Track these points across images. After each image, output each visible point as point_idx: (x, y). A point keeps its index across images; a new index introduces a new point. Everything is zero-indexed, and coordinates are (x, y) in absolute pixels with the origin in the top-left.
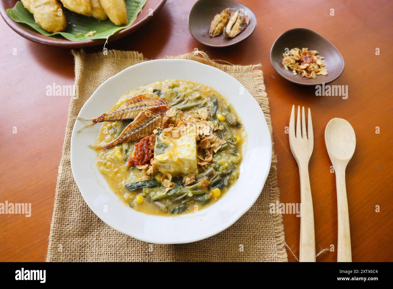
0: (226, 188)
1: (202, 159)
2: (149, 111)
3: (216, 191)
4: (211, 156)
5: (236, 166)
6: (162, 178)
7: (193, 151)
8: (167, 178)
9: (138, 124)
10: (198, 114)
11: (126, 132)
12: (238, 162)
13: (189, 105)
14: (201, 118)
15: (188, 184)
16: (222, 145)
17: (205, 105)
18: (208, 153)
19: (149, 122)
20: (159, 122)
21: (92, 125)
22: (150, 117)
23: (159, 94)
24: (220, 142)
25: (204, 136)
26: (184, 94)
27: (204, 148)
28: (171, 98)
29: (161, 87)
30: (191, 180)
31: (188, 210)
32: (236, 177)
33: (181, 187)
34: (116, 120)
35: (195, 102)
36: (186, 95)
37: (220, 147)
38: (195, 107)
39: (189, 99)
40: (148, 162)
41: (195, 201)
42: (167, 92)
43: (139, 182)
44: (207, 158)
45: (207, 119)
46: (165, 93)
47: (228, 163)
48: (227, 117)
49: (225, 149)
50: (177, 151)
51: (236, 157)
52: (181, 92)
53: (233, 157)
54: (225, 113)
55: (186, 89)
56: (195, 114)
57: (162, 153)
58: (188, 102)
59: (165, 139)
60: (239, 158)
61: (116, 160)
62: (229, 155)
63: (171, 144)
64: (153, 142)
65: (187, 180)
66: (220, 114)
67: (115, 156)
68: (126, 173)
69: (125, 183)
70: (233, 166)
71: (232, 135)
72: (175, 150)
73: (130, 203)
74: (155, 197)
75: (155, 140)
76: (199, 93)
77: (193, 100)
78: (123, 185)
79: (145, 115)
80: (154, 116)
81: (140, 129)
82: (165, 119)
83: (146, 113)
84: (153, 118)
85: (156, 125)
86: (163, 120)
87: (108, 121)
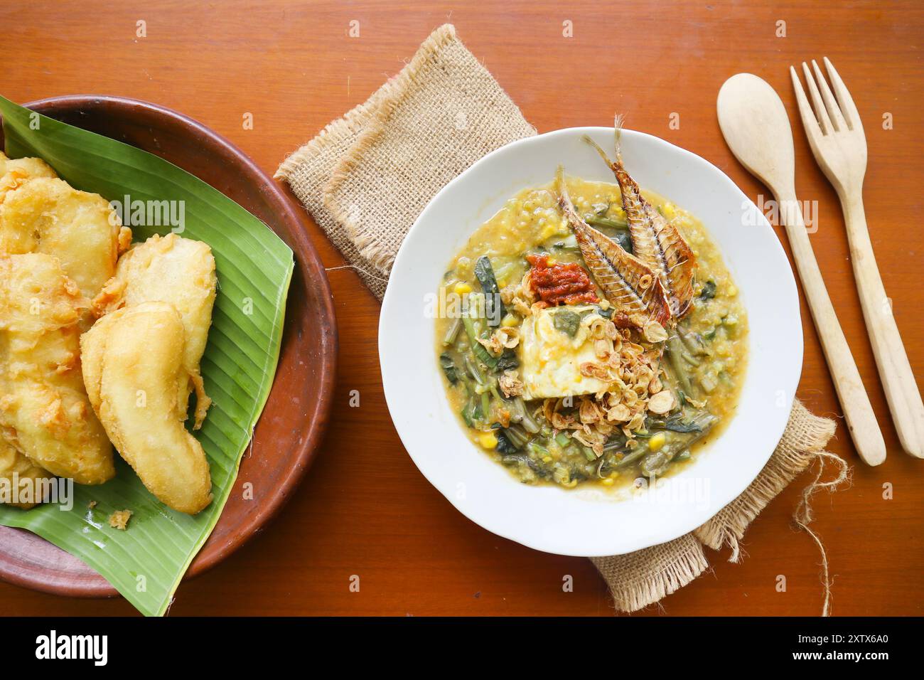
0: (500, 460)
1: (556, 408)
2: (655, 282)
3: (491, 440)
4: (565, 424)
5: (548, 478)
6: (508, 328)
7: (564, 390)
8: (510, 337)
9: (620, 261)
10: (662, 390)
11: (598, 241)
12: (558, 482)
13: (684, 368)
14: (652, 397)
15: (501, 384)
16: (591, 447)
17: (685, 403)
18: (569, 420)
19: (628, 284)
20: (632, 308)
21: (608, 163)
22: (639, 287)
23: (705, 296)
24: (597, 443)
25: (605, 409)
26: (709, 354)
27: (580, 411)
28: (698, 326)
29: (722, 298)
30: (508, 388)
31: (450, 387)
32: (524, 478)
33: (495, 369)
34: (627, 211)
35: (691, 380)
36: (708, 359)
37: (586, 444)
38: (677, 382)
39: (697, 367)
40: (538, 298)
41: (468, 398)
42: (710, 314)
43: (496, 284)
44: (558, 418)
45: (648, 412)
46: (707, 311)
47: (551, 463)
48: (659, 455)
49: (583, 454)
50: (565, 356)
51: (568, 478)
52: (714, 347)
53: (567, 473)
54: (669, 451)
55: (723, 357)
56: (660, 385)
57: (558, 326)
58: (690, 366)
59: (590, 327)
60: (566, 483)
61: (537, 228)
62: (571, 462)
63: (577, 342)
64: (582, 302)
65: (508, 379)
66: (666, 440)
67: (544, 225)
68: (512, 253)
69: (492, 256)
70: (545, 472)
71: (617, 469)
72: (565, 353)
73: (452, 271)
74: (467, 321)
75: (588, 306)
76: (716, 388)
77: (694, 376)
78: (488, 252)
79: (642, 275)
80: (643, 295)
81: (610, 269)
82: (638, 319)
83: (646, 277)
84: (637, 294)
85: (623, 302)
86: (636, 314)
87: (623, 195)
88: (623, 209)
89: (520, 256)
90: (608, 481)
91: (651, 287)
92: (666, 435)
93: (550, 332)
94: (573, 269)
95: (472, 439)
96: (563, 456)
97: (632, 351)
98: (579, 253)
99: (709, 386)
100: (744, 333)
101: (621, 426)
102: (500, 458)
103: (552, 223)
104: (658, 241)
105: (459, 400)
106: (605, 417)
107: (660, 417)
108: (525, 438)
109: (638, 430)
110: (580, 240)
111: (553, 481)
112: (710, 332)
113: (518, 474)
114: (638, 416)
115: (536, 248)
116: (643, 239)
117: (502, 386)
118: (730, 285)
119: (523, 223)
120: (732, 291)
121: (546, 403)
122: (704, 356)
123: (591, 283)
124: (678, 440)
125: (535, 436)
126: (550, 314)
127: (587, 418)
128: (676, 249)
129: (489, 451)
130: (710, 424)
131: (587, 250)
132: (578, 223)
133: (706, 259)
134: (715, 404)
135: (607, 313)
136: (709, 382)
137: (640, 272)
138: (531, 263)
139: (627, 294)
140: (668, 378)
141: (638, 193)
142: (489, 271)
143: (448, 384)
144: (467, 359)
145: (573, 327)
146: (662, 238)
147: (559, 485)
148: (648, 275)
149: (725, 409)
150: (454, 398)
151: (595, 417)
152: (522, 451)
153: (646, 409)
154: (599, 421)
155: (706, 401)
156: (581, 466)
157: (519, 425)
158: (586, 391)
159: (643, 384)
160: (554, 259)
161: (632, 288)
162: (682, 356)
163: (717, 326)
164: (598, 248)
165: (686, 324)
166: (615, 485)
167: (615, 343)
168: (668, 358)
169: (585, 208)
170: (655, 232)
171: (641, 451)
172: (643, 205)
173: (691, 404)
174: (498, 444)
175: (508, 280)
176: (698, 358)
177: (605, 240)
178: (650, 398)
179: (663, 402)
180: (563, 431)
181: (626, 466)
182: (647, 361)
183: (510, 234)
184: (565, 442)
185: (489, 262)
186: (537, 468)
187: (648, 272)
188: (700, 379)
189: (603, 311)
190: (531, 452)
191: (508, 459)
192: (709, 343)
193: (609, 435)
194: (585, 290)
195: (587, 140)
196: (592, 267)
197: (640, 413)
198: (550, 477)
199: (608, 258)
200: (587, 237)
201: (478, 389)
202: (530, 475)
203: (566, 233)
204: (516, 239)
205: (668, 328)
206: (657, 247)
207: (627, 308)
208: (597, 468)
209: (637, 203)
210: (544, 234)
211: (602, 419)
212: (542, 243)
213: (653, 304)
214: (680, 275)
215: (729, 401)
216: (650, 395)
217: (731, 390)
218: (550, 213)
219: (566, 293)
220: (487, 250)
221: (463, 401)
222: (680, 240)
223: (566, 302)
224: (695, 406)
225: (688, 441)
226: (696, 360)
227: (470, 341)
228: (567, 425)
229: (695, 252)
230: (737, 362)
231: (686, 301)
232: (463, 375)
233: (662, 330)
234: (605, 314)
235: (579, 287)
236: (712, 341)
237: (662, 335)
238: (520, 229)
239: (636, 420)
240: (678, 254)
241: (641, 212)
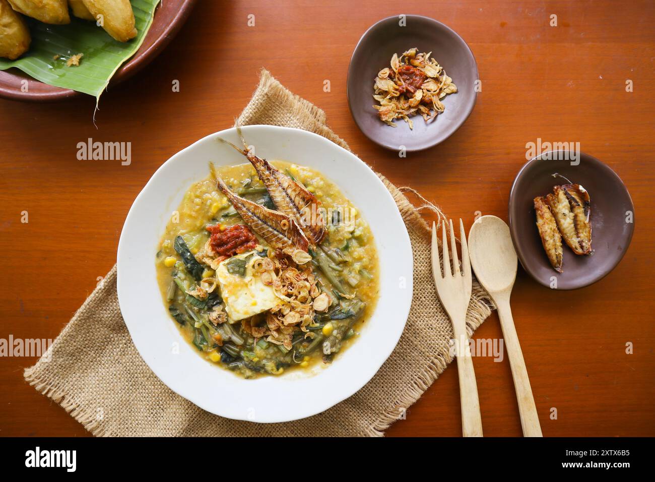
1: (252, 324)
2: (291, 223)
3: (216, 356)
4: (261, 334)
5: (262, 371)
6: (206, 279)
7: (246, 313)
8: (211, 284)
9: (264, 216)
10: (321, 294)
11: (247, 205)
12: (270, 372)
13: (332, 275)
14: (315, 301)
16: (284, 345)
17: (340, 298)
18: (263, 330)
19: (275, 230)
20: (283, 244)
21: (240, 151)
22: (282, 229)
24: (286, 341)
25: (281, 318)
26: (348, 260)
27: (267, 323)
28: (335, 243)
30: (215, 320)
31: (181, 327)
32: (246, 376)
33: (206, 307)
34: (263, 179)
35: (340, 282)
36: (348, 264)
37: (278, 343)
38: (331, 285)
39: (342, 271)
40: (219, 254)
41: (194, 332)
42: (341, 233)
43: (189, 252)
44: (256, 331)
45: (316, 311)
46: (338, 231)
47: (259, 362)
48: (331, 338)
49: (280, 350)
50: (240, 290)
51: (275, 368)
52: (351, 254)
53: (274, 365)
54: (338, 334)
55: (360, 259)
56: (317, 291)
57: (231, 271)
58: (337, 272)
59: (254, 266)
60: (275, 372)
61: (207, 208)
62: (274, 358)
63: (248, 278)
64: (247, 250)
65: (215, 313)
66: (333, 326)
67: (211, 205)
68: (196, 228)
69: (183, 234)
70: (258, 368)
71: (307, 354)
72: (240, 288)
73: (160, 251)
74: (178, 281)
75: (250, 251)
76: (360, 282)
77: (342, 278)
78: (180, 233)
79: (281, 221)
80: (286, 234)
81: (260, 222)
83: (284, 221)
84: (283, 234)
85: (276, 242)
86: (287, 248)
87: (257, 170)
88: (260, 179)
89: (202, 229)
90: (304, 364)
91: (290, 227)
92: (332, 324)
93: (225, 277)
94: (236, 228)
95: (204, 358)
96: (267, 354)
97: (290, 274)
98: (239, 216)
99: (354, 281)
100: (370, 239)
101: (297, 326)
102: (226, 366)
103: (217, 201)
104: (287, 194)
105: (189, 334)
106: (283, 323)
107: (322, 313)
108: (237, 350)
109: (311, 325)
110: (236, 207)
111: (267, 373)
112: (344, 246)
113: (242, 374)
114: (306, 316)
115: (211, 220)
117: (211, 319)
119: (197, 207)
121: (243, 323)
122: (345, 263)
123: (250, 235)
124: (341, 325)
125: (243, 347)
126: (224, 265)
127: (272, 326)
129: (217, 363)
130: (360, 309)
131: (243, 214)
132: (232, 197)
133: (329, 195)
134: (363, 293)
135: (264, 253)
136: (354, 280)
137: (279, 219)
138: (211, 232)
139: (277, 236)
140: (323, 285)
142: (183, 245)
143: (180, 325)
144: (186, 306)
145: (242, 270)
146: (289, 191)
147: (271, 374)
148: (284, 220)
149: (370, 294)
150: (185, 333)
151: (276, 325)
152: (239, 358)
153: (313, 310)
154: (280, 326)
155: (355, 293)
156: (282, 359)
157: (231, 342)
158: (262, 310)
159: (304, 293)
160: (225, 225)
161: (278, 231)
162: (330, 267)
163: (350, 239)
164: (248, 210)
165: (328, 244)
166: (309, 365)
167: (277, 271)
168: (319, 270)
169: (237, 185)
170: (284, 189)
171: (319, 338)
172: (270, 173)
173: (345, 298)
174: (222, 357)
175: (198, 247)
176: (341, 265)
178: (313, 302)
179: (322, 303)
180: (262, 338)
181: (313, 350)
182: (304, 277)
183: (190, 216)
184: (265, 345)
185: (181, 238)
186: (252, 367)
187: (285, 218)
188: (346, 279)
189: (260, 253)
190: (244, 357)
191: (233, 365)
192: (346, 253)
193: (293, 333)
194: (247, 240)
195: (221, 140)
196: (249, 224)
197: (308, 314)
198: (264, 370)
199: (257, 215)
200: (240, 205)
201: (197, 325)
202: (249, 373)
203: (226, 206)
204: (196, 218)
206: (288, 199)
207: (280, 245)
208: (292, 358)
209: (267, 173)
210: (213, 210)
211: (281, 325)
212: (214, 216)
213: (295, 239)
215: (372, 289)
216: (313, 300)
217: (371, 281)
218: (215, 195)
219: (236, 246)
220: (179, 231)
221: (192, 334)
222: (301, 190)
223: (237, 252)
224: (348, 298)
225: (348, 324)
226: (340, 267)
227: (184, 294)
229: (319, 193)
230: (370, 260)
231: (321, 229)
232: (186, 317)
233: (307, 255)
234: (262, 255)
235: (242, 241)
236: (348, 251)
237: (307, 258)
238: (197, 212)
239: (306, 320)
240: (303, 199)
241: (271, 178)
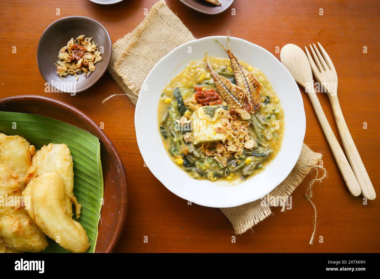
0: (185, 169)
1: (207, 147)
2: (245, 95)
3: (181, 161)
5: (204, 176)
6: (187, 115)
7: (209, 138)
8: (188, 119)
9: (231, 88)
10: (250, 139)
11: (222, 80)
12: (209, 178)
13: (258, 131)
14: (246, 142)
15: (184, 137)
16: (222, 163)
17: (259, 145)
18: (213, 152)
19: (234, 97)
20: (236, 106)
21: (225, 50)
22: (239, 98)
23: (266, 102)
24: (224, 161)
25: (226, 146)
26: (268, 125)
27: (217, 148)
28: (264, 114)
29: (273, 103)
30: (187, 139)
31: (164, 140)
32: (194, 177)
34: (233, 68)
35: (261, 136)
36: (268, 127)
37: (219, 162)
38: (256, 136)
39: (264, 130)
40: (198, 103)
41: (171, 144)
43: (182, 98)
44: (208, 151)
45: (245, 148)
46: (267, 108)
47: (205, 170)
48: (250, 166)
49: (219, 166)
50: (209, 124)
51: (212, 176)
52: (270, 122)
53: (212, 174)
54: (254, 164)
55: (274, 126)
56: (249, 137)
57: (206, 112)
58: (261, 130)
59: (219, 113)
60: (212, 178)
61: (198, 76)
62: (214, 170)
63: (214, 119)
64: (216, 104)
65: (187, 136)
66: (252, 160)
67: (201, 75)
68: (188, 86)
69: (180, 87)
70: (203, 174)
71: (233, 173)
73: (164, 94)
74: (171, 113)
75: (218, 105)
76: (272, 139)
77: (263, 134)
78: (178, 86)
79: (239, 93)
80: (240, 101)
82: (239, 111)
83: (241, 93)
84: (238, 101)
85: (233, 104)
86: (238, 109)
87: (231, 62)
88: (232, 68)
89: (191, 87)
90: (229, 178)
91: (243, 98)
92: (252, 158)
93: (203, 115)
94: (212, 91)
95: (173, 161)
96: (210, 167)
97: (237, 124)
99: (269, 138)
100: (282, 117)
101: (233, 154)
103: (204, 74)
104: (246, 80)
105: (168, 145)
106: (227, 150)
107: (249, 150)
108: (195, 160)
109: (240, 156)
110: (215, 80)
111: (207, 178)
112: (269, 116)
113: (192, 175)
114: (240, 149)
115: (198, 84)
116: (240, 79)
117: (185, 138)
118: (276, 98)
119: (192, 74)
120: (277, 100)
121: (203, 145)
122: (266, 126)
123: (219, 97)
124: (257, 160)
125: (199, 159)
126: (203, 108)
127: (219, 150)
128: (253, 82)
129: (180, 165)
130: (270, 153)
131: (218, 84)
132: (214, 74)
133: (266, 88)
134: (272, 145)
135: (226, 108)
136: (269, 136)
137: (239, 91)
138: (196, 90)
139: (234, 101)
140: (252, 135)
141: (237, 61)
142: (179, 93)
143: (163, 138)
144: (171, 128)
145: (212, 113)
146: (247, 78)
147: (209, 179)
149: (276, 147)
150: (165, 144)
151: (222, 150)
152: (193, 165)
153: (244, 147)
154: (224, 151)
155: (268, 144)
156: (218, 171)
157: (192, 154)
158: (218, 139)
159: (242, 136)
160: (205, 88)
161: (236, 98)
162: (258, 126)
163: (271, 114)
164: (222, 82)
165: (259, 113)
166: (232, 179)
167: (230, 120)
168: (252, 126)
169: (217, 68)
170: (244, 76)
171: (242, 165)
172: (239, 66)
173: (262, 146)
174: (184, 162)
175: (187, 97)
176: (264, 127)
177: (225, 79)
178: (245, 143)
179: (250, 144)
180: (210, 157)
181: (237, 171)
182: (243, 127)
183: (187, 78)
184: (211, 161)
185: (179, 89)
186: (200, 172)
187: (242, 91)
188: (265, 135)
189: (224, 107)
190: (197, 165)
191: (188, 168)
192: (268, 120)
193: (229, 158)
194: (217, 99)
195: (216, 41)
196: (220, 91)
197: (241, 148)
198: (205, 176)
199: (226, 86)
200: (217, 79)
201: (175, 140)
202: (197, 175)
203: (209, 78)
204: (190, 80)
205: (251, 114)
206: (245, 82)
207: (234, 107)
208: (224, 172)
209: (237, 65)
210: (201, 78)
211: (225, 150)
212: (200, 82)
213: (245, 105)
214: (256, 93)
215: (277, 144)
216: (245, 141)
217: (278, 140)
218: (203, 70)
219: (209, 100)
220: (178, 85)
221: (169, 145)
222: (254, 79)
223: (209, 104)
225: (261, 160)
226: (263, 127)
227: (172, 121)
228: (211, 154)
229: (261, 85)
230: (280, 128)
231: (258, 104)
232: (169, 135)
233: (249, 115)
234: (225, 108)
235: (215, 98)
236: (269, 120)
237: (248, 117)
238: (191, 77)
239: (239, 151)
240: (254, 85)
241: (239, 69)
